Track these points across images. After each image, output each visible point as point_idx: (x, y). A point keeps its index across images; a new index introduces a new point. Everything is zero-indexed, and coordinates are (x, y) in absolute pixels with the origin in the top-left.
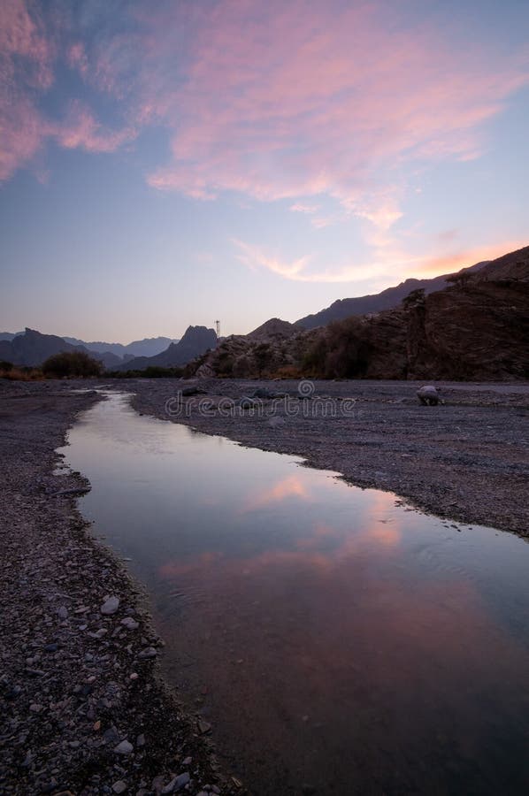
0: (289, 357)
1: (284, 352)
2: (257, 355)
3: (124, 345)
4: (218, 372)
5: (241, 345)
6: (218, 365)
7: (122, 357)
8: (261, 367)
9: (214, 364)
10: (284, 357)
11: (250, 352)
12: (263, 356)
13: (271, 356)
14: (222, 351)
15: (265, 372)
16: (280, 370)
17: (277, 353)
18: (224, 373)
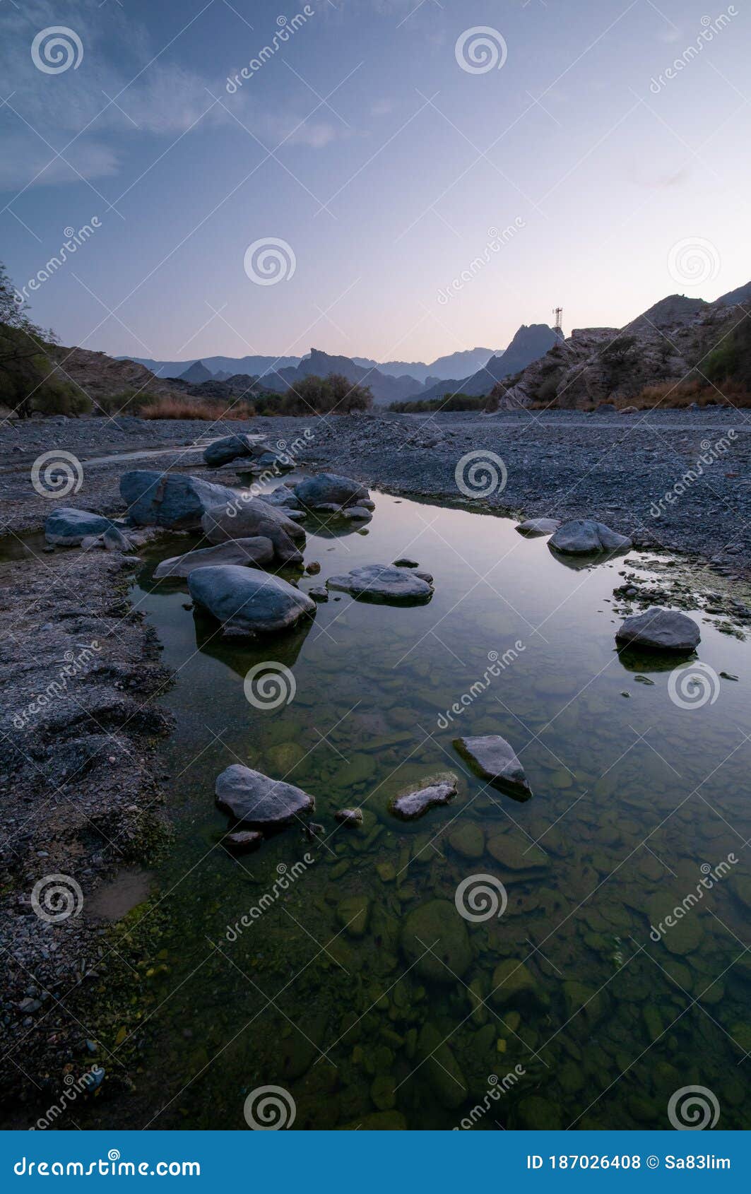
0: (676, 362)
1: (667, 352)
2: (606, 362)
3: (427, 364)
4: (534, 397)
5: (586, 346)
6: (538, 385)
7: (423, 382)
8: (611, 386)
9: (531, 385)
10: (664, 362)
11: (593, 358)
12: (620, 363)
13: (634, 363)
14: (551, 360)
15: (617, 395)
16: (646, 390)
17: (652, 355)
18: (542, 400)
